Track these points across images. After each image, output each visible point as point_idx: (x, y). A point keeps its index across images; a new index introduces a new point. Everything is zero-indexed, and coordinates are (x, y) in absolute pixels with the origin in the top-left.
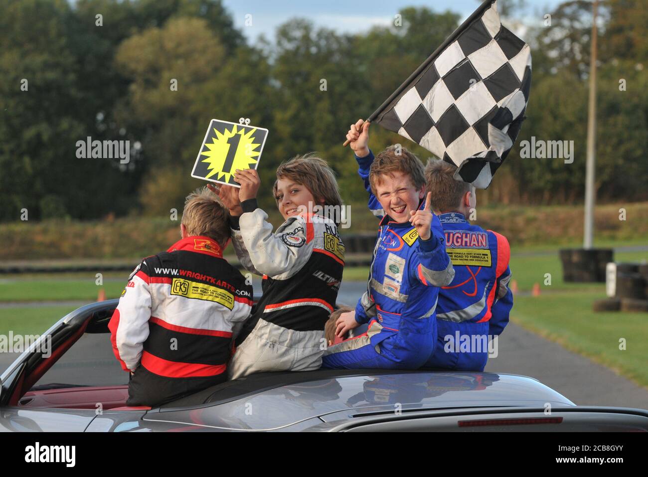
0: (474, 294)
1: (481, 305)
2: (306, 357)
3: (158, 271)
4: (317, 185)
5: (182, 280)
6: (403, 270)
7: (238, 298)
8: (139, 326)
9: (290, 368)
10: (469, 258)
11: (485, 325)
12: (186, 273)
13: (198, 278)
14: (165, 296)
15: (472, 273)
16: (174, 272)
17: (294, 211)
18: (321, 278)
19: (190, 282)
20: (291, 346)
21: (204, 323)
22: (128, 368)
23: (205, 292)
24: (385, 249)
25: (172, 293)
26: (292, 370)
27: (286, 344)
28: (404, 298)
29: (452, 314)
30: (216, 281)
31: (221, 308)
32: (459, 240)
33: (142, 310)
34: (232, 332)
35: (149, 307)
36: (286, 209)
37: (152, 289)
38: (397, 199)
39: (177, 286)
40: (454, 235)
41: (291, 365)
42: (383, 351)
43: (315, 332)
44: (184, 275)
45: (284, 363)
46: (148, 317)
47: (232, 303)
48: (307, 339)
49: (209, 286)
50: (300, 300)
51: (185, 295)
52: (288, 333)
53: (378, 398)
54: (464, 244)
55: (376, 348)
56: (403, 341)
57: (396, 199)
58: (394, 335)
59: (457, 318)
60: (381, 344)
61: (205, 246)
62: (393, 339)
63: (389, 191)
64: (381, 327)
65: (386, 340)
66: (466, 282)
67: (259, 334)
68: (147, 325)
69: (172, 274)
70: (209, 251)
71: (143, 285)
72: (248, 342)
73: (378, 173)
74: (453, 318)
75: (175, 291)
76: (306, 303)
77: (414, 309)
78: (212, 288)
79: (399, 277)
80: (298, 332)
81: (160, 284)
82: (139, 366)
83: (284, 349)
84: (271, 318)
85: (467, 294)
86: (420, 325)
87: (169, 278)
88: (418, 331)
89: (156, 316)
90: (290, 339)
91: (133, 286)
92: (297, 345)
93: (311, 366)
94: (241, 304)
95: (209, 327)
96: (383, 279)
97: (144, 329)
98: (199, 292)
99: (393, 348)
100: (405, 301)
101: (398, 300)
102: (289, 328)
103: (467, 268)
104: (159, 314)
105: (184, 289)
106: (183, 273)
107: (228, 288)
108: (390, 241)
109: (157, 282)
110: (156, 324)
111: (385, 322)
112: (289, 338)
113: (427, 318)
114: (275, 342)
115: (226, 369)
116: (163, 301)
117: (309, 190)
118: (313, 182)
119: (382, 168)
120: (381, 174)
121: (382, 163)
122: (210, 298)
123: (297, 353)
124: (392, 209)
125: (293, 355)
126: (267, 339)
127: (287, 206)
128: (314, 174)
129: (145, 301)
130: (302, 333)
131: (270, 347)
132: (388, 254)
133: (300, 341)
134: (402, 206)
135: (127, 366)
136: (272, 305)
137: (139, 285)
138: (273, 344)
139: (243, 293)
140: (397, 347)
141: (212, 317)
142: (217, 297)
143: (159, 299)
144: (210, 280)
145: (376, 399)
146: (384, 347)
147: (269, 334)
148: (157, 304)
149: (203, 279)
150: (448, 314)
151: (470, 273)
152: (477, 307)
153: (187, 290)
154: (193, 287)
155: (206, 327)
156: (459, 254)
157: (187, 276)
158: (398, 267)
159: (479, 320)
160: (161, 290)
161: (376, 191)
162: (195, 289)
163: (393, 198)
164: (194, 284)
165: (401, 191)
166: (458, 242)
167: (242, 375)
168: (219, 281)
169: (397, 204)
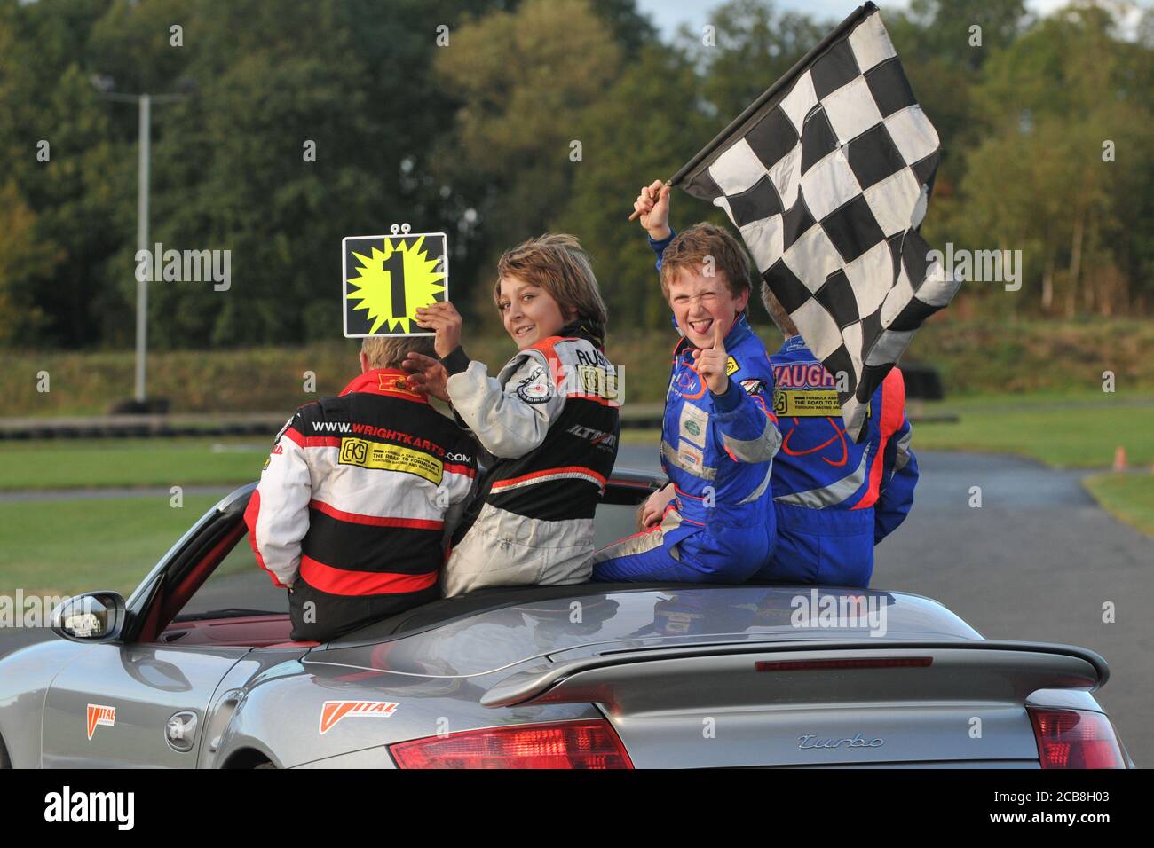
0: (843, 463)
1: (855, 480)
2: (561, 563)
3: (318, 427)
4: (563, 286)
5: (356, 441)
6: (705, 430)
7: (449, 465)
8: (291, 515)
9: (536, 579)
10: (832, 405)
11: (866, 513)
12: (364, 430)
13: (383, 436)
14: (331, 466)
15: (837, 428)
16: (345, 428)
17: (529, 329)
18: (579, 435)
19: (369, 442)
20: (537, 545)
21: (394, 508)
22: (282, 582)
23: (394, 458)
24: (680, 395)
25: (341, 461)
26: (541, 584)
27: (528, 542)
28: (711, 473)
29: (809, 496)
30: (413, 441)
31: (421, 482)
32: (817, 377)
33: (294, 491)
34: (443, 520)
35: (306, 485)
36: (516, 326)
37: (309, 456)
38: (699, 309)
39: (348, 450)
40: (808, 369)
41: (538, 575)
42: (684, 556)
43: (576, 521)
44: (359, 431)
45: (526, 572)
46: (306, 500)
47: (439, 474)
48: (563, 533)
49: (399, 447)
50: (547, 471)
51: (361, 464)
52: (531, 525)
53: (672, 626)
54: (824, 383)
55: (672, 552)
56: (714, 541)
57: (697, 308)
58: (699, 532)
59: (818, 502)
60: (679, 546)
61: (397, 385)
62: (698, 537)
63: (686, 293)
64: (680, 519)
65: (687, 540)
66: (828, 443)
67: (485, 527)
68: (306, 514)
69: (341, 431)
70: (403, 392)
71: (295, 451)
72: (468, 540)
73: (674, 263)
74: (810, 502)
75: (345, 458)
76: (557, 475)
77: (727, 491)
78: (405, 451)
79: (701, 439)
80: (547, 523)
81: (321, 448)
82: (298, 578)
83: (525, 550)
84: (504, 501)
85: (831, 463)
86: (741, 515)
87: (336, 438)
88: (738, 523)
89: (319, 499)
90: (534, 535)
91: (281, 453)
92: (546, 544)
93: (571, 576)
94: (455, 476)
95: (403, 513)
96: (678, 442)
97: (301, 519)
98: (384, 458)
99: (698, 553)
100: (713, 478)
101: (701, 476)
102: (532, 517)
103: (828, 421)
104: (323, 495)
105: (359, 455)
106: (358, 428)
107: (433, 450)
108: (686, 382)
109: (317, 445)
110: (320, 511)
111: (687, 510)
112: (532, 532)
113: (753, 503)
114: (510, 541)
115: (437, 581)
116: (328, 474)
117: (550, 294)
118: (557, 281)
119: (682, 257)
120: (677, 266)
121: (681, 248)
122: (402, 467)
123: (546, 557)
124: (690, 323)
125: (540, 559)
126: (497, 536)
127: (517, 322)
128: (559, 267)
129: (297, 477)
130: (554, 524)
131: (502, 548)
132: (684, 403)
133: (551, 537)
134: (706, 320)
135: (279, 579)
136: (503, 482)
137: (289, 452)
138: (507, 543)
139: (459, 457)
140: (706, 551)
141: (407, 499)
142: (413, 465)
143: (322, 472)
144: (403, 438)
145: (668, 628)
146: (684, 550)
147: (500, 529)
148: (318, 479)
149: (390, 437)
150: (802, 495)
151: (834, 428)
152: (849, 483)
153: (364, 455)
154: (375, 451)
155: (397, 514)
156: (816, 398)
157: (365, 433)
158: (698, 424)
159: (854, 505)
160: (323, 457)
161: (669, 291)
162: (378, 454)
163: (693, 307)
164: (376, 446)
165: (705, 297)
166: (814, 380)
167: (462, 592)
168: (418, 440)
169: (698, 316)
